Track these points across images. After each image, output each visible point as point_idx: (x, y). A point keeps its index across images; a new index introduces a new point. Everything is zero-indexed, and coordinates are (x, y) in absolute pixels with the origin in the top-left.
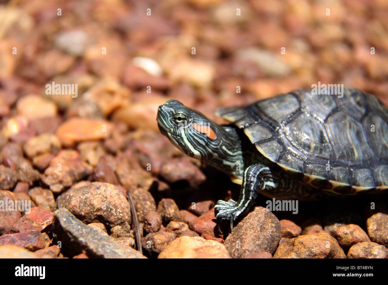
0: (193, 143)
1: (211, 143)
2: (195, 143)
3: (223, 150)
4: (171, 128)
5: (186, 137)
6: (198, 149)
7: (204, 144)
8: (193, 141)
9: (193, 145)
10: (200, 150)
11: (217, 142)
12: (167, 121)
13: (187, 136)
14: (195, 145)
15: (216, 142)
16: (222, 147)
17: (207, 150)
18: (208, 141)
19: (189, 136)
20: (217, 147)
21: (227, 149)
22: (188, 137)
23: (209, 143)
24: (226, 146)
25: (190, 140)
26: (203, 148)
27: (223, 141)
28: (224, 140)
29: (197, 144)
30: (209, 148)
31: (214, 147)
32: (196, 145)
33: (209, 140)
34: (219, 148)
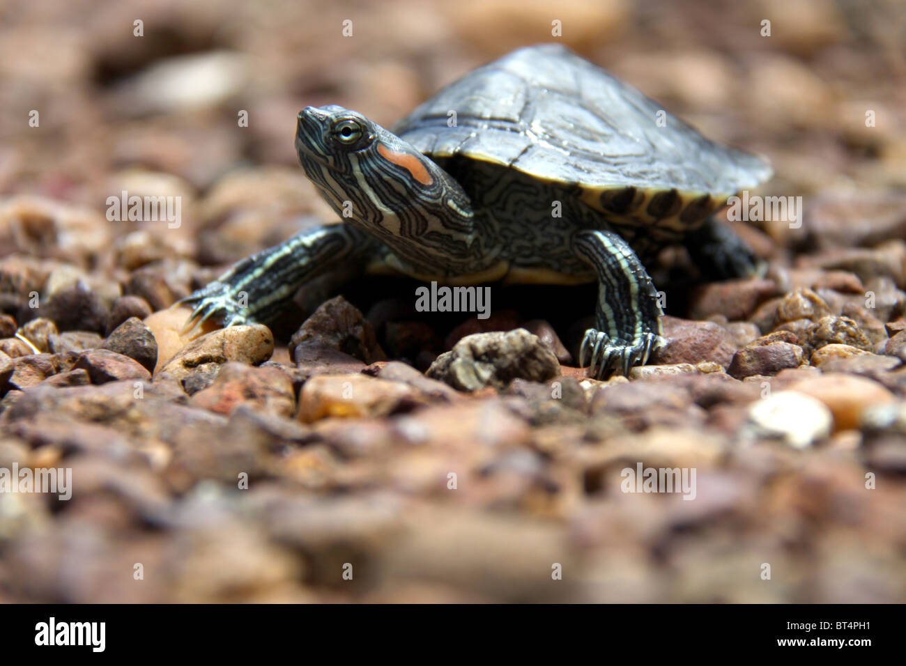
0: (379, 189)
1: (420, 192)
2: (384, 189)
3: (450, 209)
4: (329, 155)
5: (362, 174)
6: (391, 205)
7: (404, 192)
8: (380, 185)
9: (380, 192)
10: (396, 208)
11: (434, 191)
12: (319, 141)
13: (365, 172)
14: (383, 193)
15: (432, 190)
16: (447, 202)
17: (413, 207)
18: (413, 186)
19: (369, 173)
20: (437, 201)
21: (458, 206)
22: (368, 176)
23: (416, 192)
24: (455, 201)
25: (371, 181)
26: (402, 202)
27: (446, 189)
28: (450, 188)
29: (389, 191)
30: (417, 202)
31: (430, 200)
32: (387, 194)
33: (414, 184)
34: (440, 204)
